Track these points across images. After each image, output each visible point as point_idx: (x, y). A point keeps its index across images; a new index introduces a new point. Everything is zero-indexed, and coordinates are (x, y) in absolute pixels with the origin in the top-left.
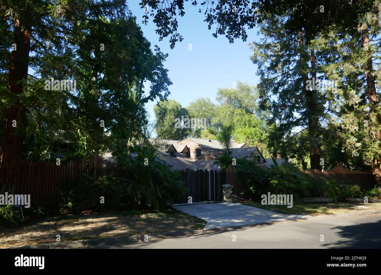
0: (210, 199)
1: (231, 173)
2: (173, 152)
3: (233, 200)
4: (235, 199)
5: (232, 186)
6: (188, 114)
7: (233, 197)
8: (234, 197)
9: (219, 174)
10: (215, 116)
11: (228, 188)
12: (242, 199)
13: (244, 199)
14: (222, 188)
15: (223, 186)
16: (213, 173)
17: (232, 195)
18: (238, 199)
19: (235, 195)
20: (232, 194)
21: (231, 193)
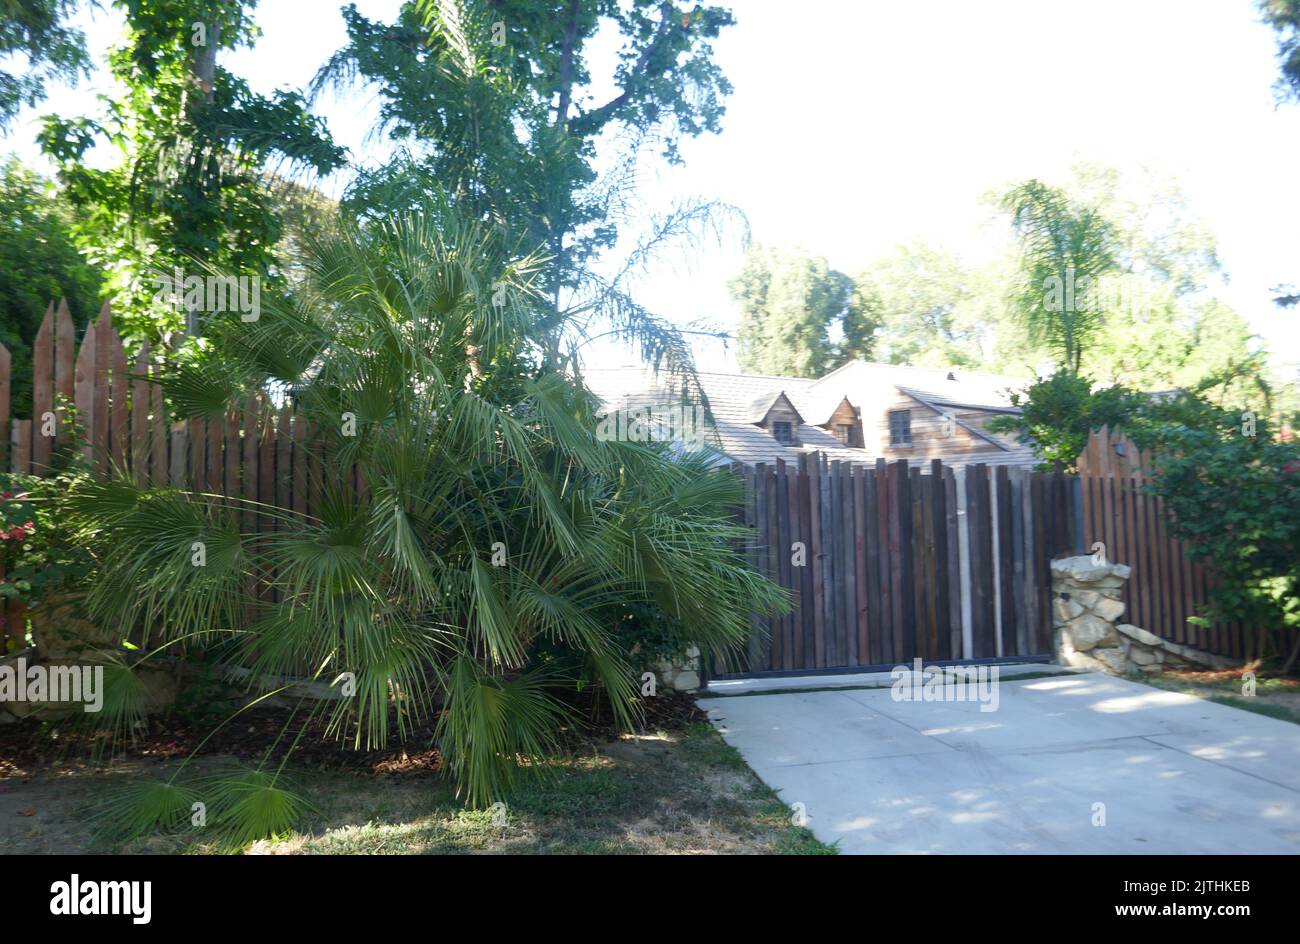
0: (968, 654)
1: (1107, 488)
2: (788, 426)
3: (1128, 658)
4: (1139, 657)
5: (1124, 571)
6: (854, 292)
7: (1127, 642)
8: (1136, 644)
9: (1027, 489)
10: (969, 297)
11: (1090, 584)
12: (1189, 654)
13: (1202, 658)
14: (1047, 582)
15: (1058, 565)
16: (987, 484)
17: (1122, 628)
18: (1160, 657)
19: (1141, 626)
20: (1119, 620)
21: (1111, 617)
